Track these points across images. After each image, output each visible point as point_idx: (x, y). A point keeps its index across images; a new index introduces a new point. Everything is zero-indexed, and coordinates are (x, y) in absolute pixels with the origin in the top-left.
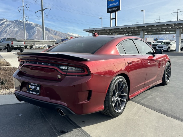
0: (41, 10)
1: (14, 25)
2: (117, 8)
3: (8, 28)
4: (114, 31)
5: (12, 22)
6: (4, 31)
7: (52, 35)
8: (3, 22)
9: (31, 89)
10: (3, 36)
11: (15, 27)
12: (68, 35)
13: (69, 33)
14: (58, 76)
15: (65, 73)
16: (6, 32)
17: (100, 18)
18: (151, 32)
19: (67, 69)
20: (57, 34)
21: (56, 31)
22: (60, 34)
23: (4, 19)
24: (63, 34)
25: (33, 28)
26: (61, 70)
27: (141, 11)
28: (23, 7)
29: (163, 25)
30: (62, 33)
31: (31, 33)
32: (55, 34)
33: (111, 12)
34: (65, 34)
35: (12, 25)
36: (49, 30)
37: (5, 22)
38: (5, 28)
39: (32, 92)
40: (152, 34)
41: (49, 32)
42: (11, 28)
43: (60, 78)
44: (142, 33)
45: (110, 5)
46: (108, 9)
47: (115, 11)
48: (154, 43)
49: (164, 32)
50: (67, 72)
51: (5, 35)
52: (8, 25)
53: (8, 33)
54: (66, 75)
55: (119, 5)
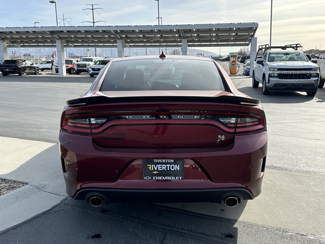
9: (155, 172)
14: (220, 136)
15: (232, 131)
18: (72, 42)
19: (236, 123)
26: (225, 125)
27: (50, 2)
29: (97, 31)
39: (160, 178)
40: (75, 46)
43: (223, 140)
44: (58, 43)
48: (77, 61)
49: (95, 42)
50: (236, 127)
54: (235, 133)
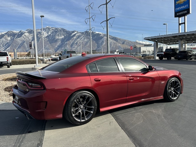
0: (106, 20)
1: (84, 36)
2: (186, 12)
3: (79, 40)
4: (180, 38)
5: (83, 33)
6: (75, 42)
7: (119, 45)
8: (74, 34)
10: (74, 47)
11: (85, 38)
12: (137, 43)
13: (137, 41)
16: (77, 43)
17: (165, 24)
20: (125, 43)
21: (124, 40)
22: (129, 43)
23: (75, 31)
24: (132, 42)
25: (102, 38)
28: (90, 18)
30: (130, 41)
31: (99, 43)
32: (123, 43)
33: (179, 16)
34: (134, 43)
35: (82, 37)
36: (117, 39)
37: (76, 33)
38: (76, 40)
41: (117, 41)
42: (81, 39)
45: (178, 9)
46: (176, 13)
47: (184, 15)
51: (76, 46)
52: (79, 37)
53: (78, 45)
55: (188, 8)
